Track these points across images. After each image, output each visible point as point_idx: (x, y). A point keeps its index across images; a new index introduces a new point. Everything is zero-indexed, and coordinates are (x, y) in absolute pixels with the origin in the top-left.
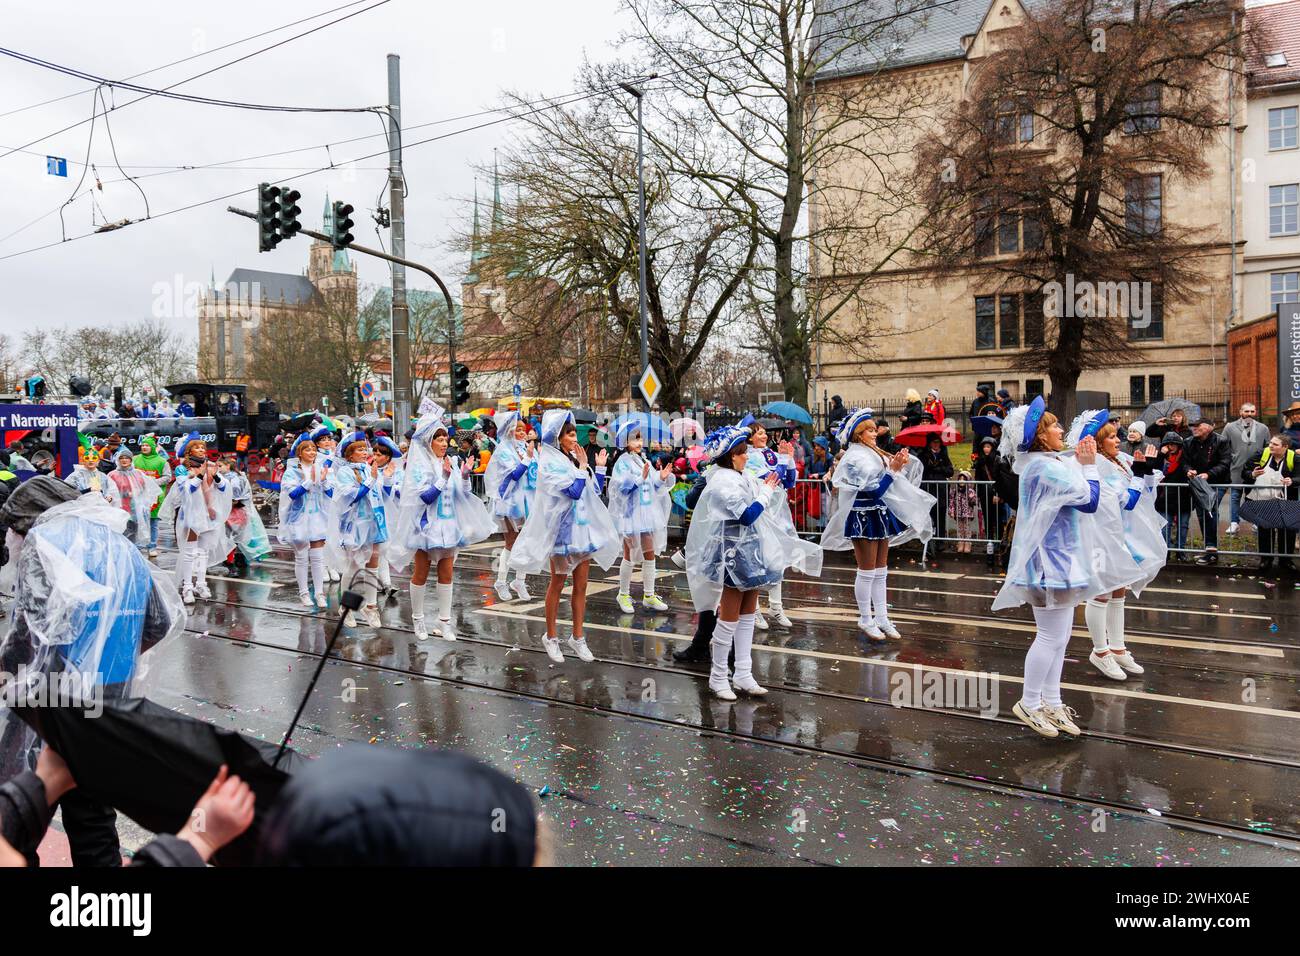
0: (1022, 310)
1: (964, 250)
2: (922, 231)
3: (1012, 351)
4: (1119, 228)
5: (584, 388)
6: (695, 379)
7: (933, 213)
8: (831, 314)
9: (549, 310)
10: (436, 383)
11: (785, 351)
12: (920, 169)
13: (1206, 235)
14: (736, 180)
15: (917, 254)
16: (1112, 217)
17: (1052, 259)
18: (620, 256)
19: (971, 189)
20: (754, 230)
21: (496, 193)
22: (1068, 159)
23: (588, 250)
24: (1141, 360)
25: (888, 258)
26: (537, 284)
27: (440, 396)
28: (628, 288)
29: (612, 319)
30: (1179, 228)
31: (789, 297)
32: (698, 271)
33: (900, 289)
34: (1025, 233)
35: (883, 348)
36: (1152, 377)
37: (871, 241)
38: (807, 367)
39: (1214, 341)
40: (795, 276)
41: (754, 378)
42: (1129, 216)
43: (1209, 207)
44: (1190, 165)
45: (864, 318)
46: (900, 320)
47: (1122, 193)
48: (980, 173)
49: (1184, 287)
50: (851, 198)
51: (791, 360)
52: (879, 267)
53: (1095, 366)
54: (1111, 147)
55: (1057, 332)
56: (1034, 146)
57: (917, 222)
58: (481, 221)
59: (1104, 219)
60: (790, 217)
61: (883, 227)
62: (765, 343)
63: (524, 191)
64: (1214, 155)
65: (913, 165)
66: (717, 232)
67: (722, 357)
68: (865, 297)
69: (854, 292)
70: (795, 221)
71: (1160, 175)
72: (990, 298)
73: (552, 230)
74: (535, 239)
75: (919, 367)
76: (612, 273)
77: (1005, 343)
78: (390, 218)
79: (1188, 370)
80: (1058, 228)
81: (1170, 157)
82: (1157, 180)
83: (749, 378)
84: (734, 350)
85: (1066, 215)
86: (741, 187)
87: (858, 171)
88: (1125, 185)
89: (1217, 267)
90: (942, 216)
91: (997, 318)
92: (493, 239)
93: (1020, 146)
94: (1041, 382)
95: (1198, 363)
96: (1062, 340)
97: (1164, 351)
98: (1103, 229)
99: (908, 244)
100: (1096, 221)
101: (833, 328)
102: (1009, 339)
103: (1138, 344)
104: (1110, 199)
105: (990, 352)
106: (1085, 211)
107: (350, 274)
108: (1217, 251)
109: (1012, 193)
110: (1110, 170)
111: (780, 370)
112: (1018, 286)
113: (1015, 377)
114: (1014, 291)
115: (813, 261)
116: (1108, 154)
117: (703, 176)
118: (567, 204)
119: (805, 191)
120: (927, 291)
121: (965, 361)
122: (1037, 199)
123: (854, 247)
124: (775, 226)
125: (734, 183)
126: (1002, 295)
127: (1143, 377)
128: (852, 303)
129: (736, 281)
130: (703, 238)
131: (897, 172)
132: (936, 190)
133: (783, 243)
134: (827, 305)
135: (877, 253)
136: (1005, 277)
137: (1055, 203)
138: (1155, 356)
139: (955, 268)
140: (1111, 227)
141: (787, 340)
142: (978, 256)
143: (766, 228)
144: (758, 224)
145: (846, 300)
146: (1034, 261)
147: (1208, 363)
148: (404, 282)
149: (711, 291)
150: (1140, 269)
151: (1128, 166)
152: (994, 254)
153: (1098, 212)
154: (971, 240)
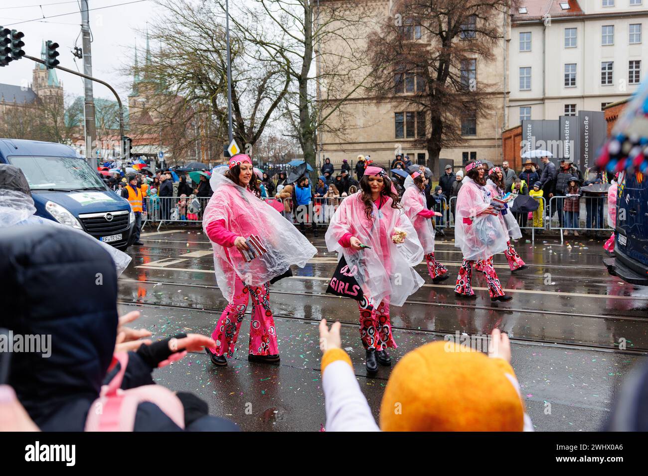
0: (416, 119)
1: (390, 88)
2: (370, 79)
3: (411, 139)
4: (458, 82)
5: (199, 153)
6: (260, 151)
7: (376, 70)
8: (327, 117)
9: (179, 109)
11: (304, 135)
12: (369, 48)
14: (280, 47)
15: (368, 90)
16: (455, 77)
17: (428, 95)
18: (218, 83)
19: (392, 60)
20: (288, 73)
21: (148, 45)
22: (436, 48)
23: (200, 79)
24: (467, 145)
25: (354, 91)
26: (171, 96)
28: (222, 102)
29: (214, 117)
30: (483, 84)
31: (306, 107)
32: (260, 93)
33: (360, 107)
34: (417, 83)
35: (352, 136)
36: (471, 153)
37: (346, 82)
38: (316, 146)
39: (497, 137)
40: (308, 98)
41: (289, 152)
42: (462, 77)
43: (495, 76)
44: (487, 55)
45: (343, 121)
46: (360, 122)
47: (459, 66)
48: (397, 52)
49: (485, 112)
50: (336, 60)
51: (307, 140)
52: (349, 95)
53: (447, 147)
54: (454, 44)
55: (431, 130)
56: (421, 41)
57: (368, 73)
58: (138, 60)
59: (451, 78)
60: (306, 67)
61: (351, 75)
62: (295, 133)
63: (164, 45)
64: (498, 50)
65: (366, 46)
66: (270, 74)
67: (273, 140)
68: (343, 110)
69: (338, 107)
70: (308, 69)
71: (475, 59)
72: (401, 113)
73: (180, 67)
74: (169, 71)
75: (369, 146)
76: (213, 92)
77: (409, 135)
78: (83, 53)
79: (486, 149)
80: (431, 81)
81: (479, 50)
82: (474, 61)
83: (287, 151)
84: (279, 136)
85: (435, 75)
86: (282, 51)
87: (339, 47)
88: (461, 62)
89: (498, 103)
90: (379, 72)
91: (405, 123)
92: (146, 69)
93: (414, 41)
94: (424, 154)
95: (490, 147)
96: (433, 134)
97: (477, 141)
98: (451, 82)
99: (363, 84)
100: (448, 78)
101: (328, 124)
102: (410, 134)
103: (466, 137)
104: (454, 69)
105: (402, 140)
106: (443, 73)
107: (59, 88)
108: (499, 96)
109: (412, 63)
110: (454, 55)
111: (302, 147)
112: (414, 108)
113: (413, 152)
114: (412, 110)
115: (319, 92)
116: (453, 47)
117: (262, 43)
118: (188, 53)
119: (314, 55)
120: (372, 108)
121: (390, 143)
122: (422, 67)
123: (338, 84)
124: (299, 72)
125: (278, 49)
126: (407, 112)
127: (468, 153)
128: (337, 113)
129: (279, 99)
130: (263, 77)
131: (358, 48)
132: (377, 59)
133: (303, 80)
134: (325, 112)
135: (349, 87)
136: (408, 103)
137: (430, 69)
138: (473, 143)
139: (386, 98)
140: (454, 82)
141: (305, 130)
142: (396, 92)
143: (294, 72)
144: (291, 71)
145: (334, 110)
146: (421, 96)
147: (494, 146)
148: (91, 90)
149: (266, 104)
150: (467, 102)
151: (461, 53)
152: (403, 92)
153: (449, 74)
154: (393, 84)
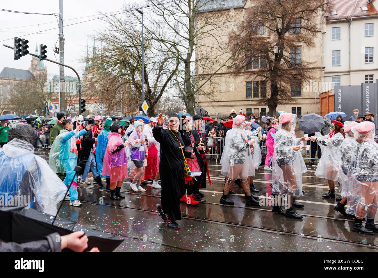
0: (260, 86)
1: (243, 67)
2: (230, 61)
3: (257, 99)
4: (289, 61)
5: (123, 108)
6: (159, 106)
7: (234, 55)
8: (202, 86)
9: (112, 83)
10: (73, 107)
11: (188, 97)
12: (230, 41)
13: (314, 64)
14: (173, 43)
15: (229, 68)
16: (287, 58)
17: (269, 71)
18: (135, 65)
19: (245, 48)
21: (94, 44)
22: (274, 40)
23: (125, 63)
24: (295, 102)
25: (220, 69)
26: (108, 74)
27: (75, 111)
28: (138, 77)
29: (132, 86)
30: (306, 62)
31: (189, 79)
32: (160, 71)
33: (223, 78)
34: (261, 63)
35: (218, 97)
36: (298, 108)
37: (214, 63)
38: (194, 103)
39: (316, 97)
40: (191, 74)
41: (177, 107)
42: (292, 58)
43: (315, 56)
44: (309, 43)
45: (212, 88)
46: (223, 88)
47: (290, 51)
48: (248, 43)
49: (307, 80)
50: (209, 49)
51: (190, 100)
52: (217, 71)
53: (282, 104)
54: (287, 37)
55: (270, 93)
56: (264, 36)
57: (229, 58)
58: (89, 53)
59: (284, 59)
60: (189, 55)
61: (218, 59)
62: (181, 95)
63: (104, 44)
64: (317, 40)
65: (228, 40)
66: (166, 59)
67: (167, 99)
68: (212, 81)
69: (209, 79)
70: (191, 56)
71: (301, 46)
72: (250, 82)
73: (113, 57)
74: (107, 59)
75: (229, 103)
76: (133, 71)
77: (255, 96)
78: (59, 51)
79: (308, 105)
80: (271, 61)
81: (304, 40)
82: (300, 47)
83: (176, 107)
84: (171, 97)
85: (273, 57)
86: (174, 45)
87: (210, 41)
88: (290, 49)
89: (317, 74)
90: (236, 57)
91: (252, 89)
92: (94, 59)
93: (260, 36)
94: (266, 108)
95: (311, 104)
96: (272, 96)
97: (302, 100)
98: (284, 62)
99: (226, 64)
100: (282, 59)
101: (203, 90)
102: (256, 95)
103: (294, 98)
104: (286, 53)
105: (250, 99)
106: (279, 56)
107: (44, 70)
108: (317, 70)
109: (258, 50)
110: (286, 44)
111: (186, 104)
112: (259, 79)
113: (257, 107)
114: (258, 80)
115: (196, 69)
116: (285, 39)
117: (163, 41)
118: (118, 49)
119: (194, 47)
120: (232, 79)
121: (243, 102)
122: (265, 52)
123: (209, 65)
124: (185, 57)
125: (172, 44)
126: (254, 82)
127: (295, 108)
128: (209, 82)
129: (172, 75)
130: (162, 61)
131: (223, 42)
132: (234, 48)
133: (187, 63)
134: (201, 83)
135: (217, 67)
136: (255, 76)
137: (270, 54)
138: (299, 101)
139: (240, 73)
140: (287, 61)
141: (188, 94)
142: (247, 69)
143: (182, 58)
144: (180, 57)
145: (207, 81)
146: (264, 71)
147: (314, 103)
148: (64, 72)
149: (164, 78)
150: (295, 74)
151: (292, 43)
152: (251, 68)
153: (283, 57)
154: (245, 64)
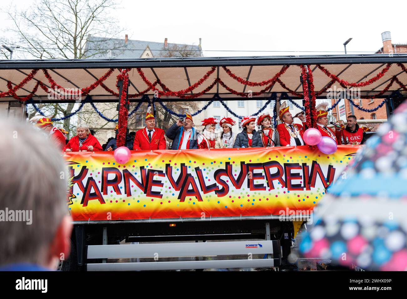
1: (132, 124)
20: (56, 109)
25: (106, 124)
52: (103, 127)
57: (117, 113)
59: (173, 120)
60: (70, 106)
61: (105, 113)
81: (190, 104)
100: (171, 120)
110: (175, 106)
115: (79, 122)
124: (65, 108)
133: (67, 114)
142: (136, 126)
143: (61, 108)
144: (58, 107)
151: (179, 105)
152: (141, 126)
153: (171, 117)
154: (134, 121)
